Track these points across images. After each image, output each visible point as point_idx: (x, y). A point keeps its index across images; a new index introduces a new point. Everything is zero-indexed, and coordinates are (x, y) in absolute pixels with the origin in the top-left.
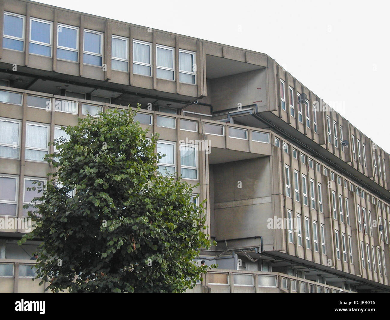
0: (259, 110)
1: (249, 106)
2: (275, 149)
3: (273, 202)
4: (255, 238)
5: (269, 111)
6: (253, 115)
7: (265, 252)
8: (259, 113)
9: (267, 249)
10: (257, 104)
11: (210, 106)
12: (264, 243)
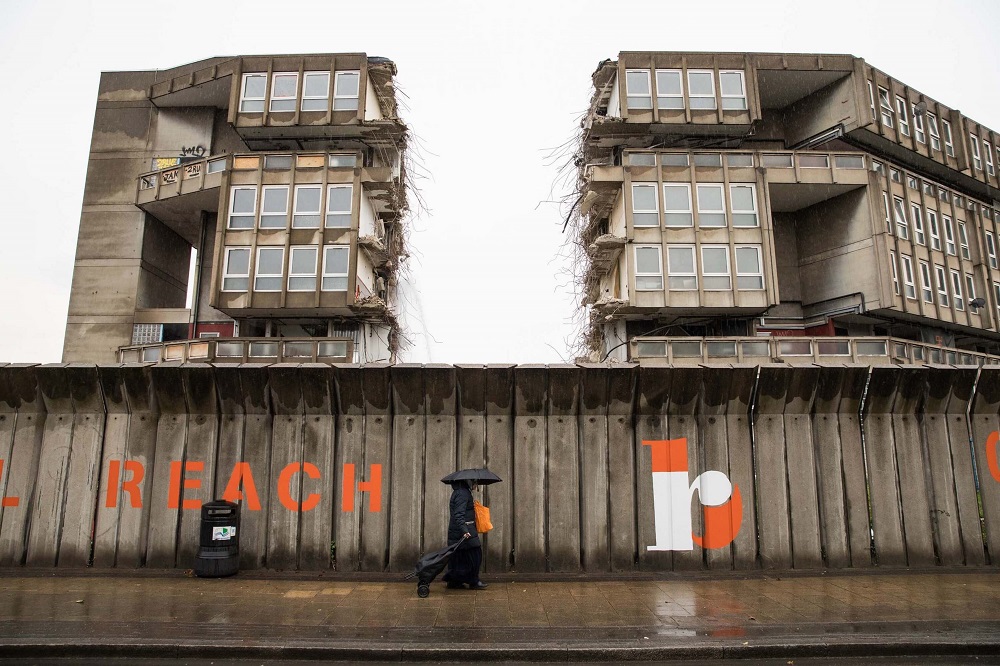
0: (847, 130)
1: (833, 128)
2: (872, 174)
3: (875, 246)
4: (854, 295)
5: (860, 128)
6: (840, 138)
7: (868, 312)
8: (847, 134)
9: (870, 307)
10: (843, 122)
11: (783, 141)
12: (866, 300)
